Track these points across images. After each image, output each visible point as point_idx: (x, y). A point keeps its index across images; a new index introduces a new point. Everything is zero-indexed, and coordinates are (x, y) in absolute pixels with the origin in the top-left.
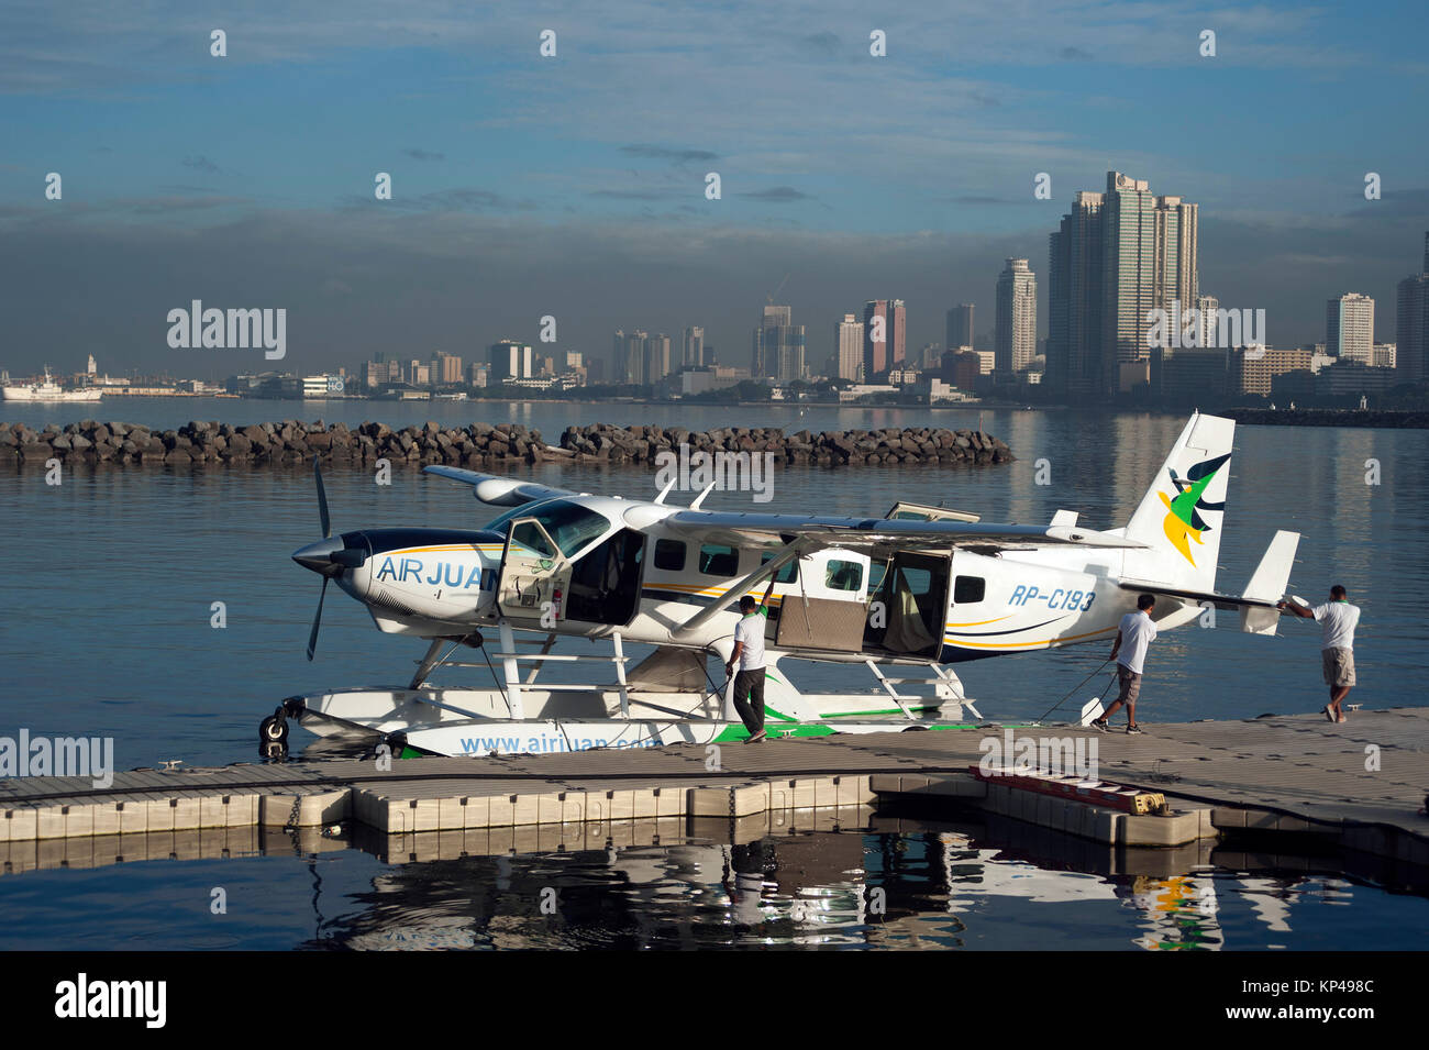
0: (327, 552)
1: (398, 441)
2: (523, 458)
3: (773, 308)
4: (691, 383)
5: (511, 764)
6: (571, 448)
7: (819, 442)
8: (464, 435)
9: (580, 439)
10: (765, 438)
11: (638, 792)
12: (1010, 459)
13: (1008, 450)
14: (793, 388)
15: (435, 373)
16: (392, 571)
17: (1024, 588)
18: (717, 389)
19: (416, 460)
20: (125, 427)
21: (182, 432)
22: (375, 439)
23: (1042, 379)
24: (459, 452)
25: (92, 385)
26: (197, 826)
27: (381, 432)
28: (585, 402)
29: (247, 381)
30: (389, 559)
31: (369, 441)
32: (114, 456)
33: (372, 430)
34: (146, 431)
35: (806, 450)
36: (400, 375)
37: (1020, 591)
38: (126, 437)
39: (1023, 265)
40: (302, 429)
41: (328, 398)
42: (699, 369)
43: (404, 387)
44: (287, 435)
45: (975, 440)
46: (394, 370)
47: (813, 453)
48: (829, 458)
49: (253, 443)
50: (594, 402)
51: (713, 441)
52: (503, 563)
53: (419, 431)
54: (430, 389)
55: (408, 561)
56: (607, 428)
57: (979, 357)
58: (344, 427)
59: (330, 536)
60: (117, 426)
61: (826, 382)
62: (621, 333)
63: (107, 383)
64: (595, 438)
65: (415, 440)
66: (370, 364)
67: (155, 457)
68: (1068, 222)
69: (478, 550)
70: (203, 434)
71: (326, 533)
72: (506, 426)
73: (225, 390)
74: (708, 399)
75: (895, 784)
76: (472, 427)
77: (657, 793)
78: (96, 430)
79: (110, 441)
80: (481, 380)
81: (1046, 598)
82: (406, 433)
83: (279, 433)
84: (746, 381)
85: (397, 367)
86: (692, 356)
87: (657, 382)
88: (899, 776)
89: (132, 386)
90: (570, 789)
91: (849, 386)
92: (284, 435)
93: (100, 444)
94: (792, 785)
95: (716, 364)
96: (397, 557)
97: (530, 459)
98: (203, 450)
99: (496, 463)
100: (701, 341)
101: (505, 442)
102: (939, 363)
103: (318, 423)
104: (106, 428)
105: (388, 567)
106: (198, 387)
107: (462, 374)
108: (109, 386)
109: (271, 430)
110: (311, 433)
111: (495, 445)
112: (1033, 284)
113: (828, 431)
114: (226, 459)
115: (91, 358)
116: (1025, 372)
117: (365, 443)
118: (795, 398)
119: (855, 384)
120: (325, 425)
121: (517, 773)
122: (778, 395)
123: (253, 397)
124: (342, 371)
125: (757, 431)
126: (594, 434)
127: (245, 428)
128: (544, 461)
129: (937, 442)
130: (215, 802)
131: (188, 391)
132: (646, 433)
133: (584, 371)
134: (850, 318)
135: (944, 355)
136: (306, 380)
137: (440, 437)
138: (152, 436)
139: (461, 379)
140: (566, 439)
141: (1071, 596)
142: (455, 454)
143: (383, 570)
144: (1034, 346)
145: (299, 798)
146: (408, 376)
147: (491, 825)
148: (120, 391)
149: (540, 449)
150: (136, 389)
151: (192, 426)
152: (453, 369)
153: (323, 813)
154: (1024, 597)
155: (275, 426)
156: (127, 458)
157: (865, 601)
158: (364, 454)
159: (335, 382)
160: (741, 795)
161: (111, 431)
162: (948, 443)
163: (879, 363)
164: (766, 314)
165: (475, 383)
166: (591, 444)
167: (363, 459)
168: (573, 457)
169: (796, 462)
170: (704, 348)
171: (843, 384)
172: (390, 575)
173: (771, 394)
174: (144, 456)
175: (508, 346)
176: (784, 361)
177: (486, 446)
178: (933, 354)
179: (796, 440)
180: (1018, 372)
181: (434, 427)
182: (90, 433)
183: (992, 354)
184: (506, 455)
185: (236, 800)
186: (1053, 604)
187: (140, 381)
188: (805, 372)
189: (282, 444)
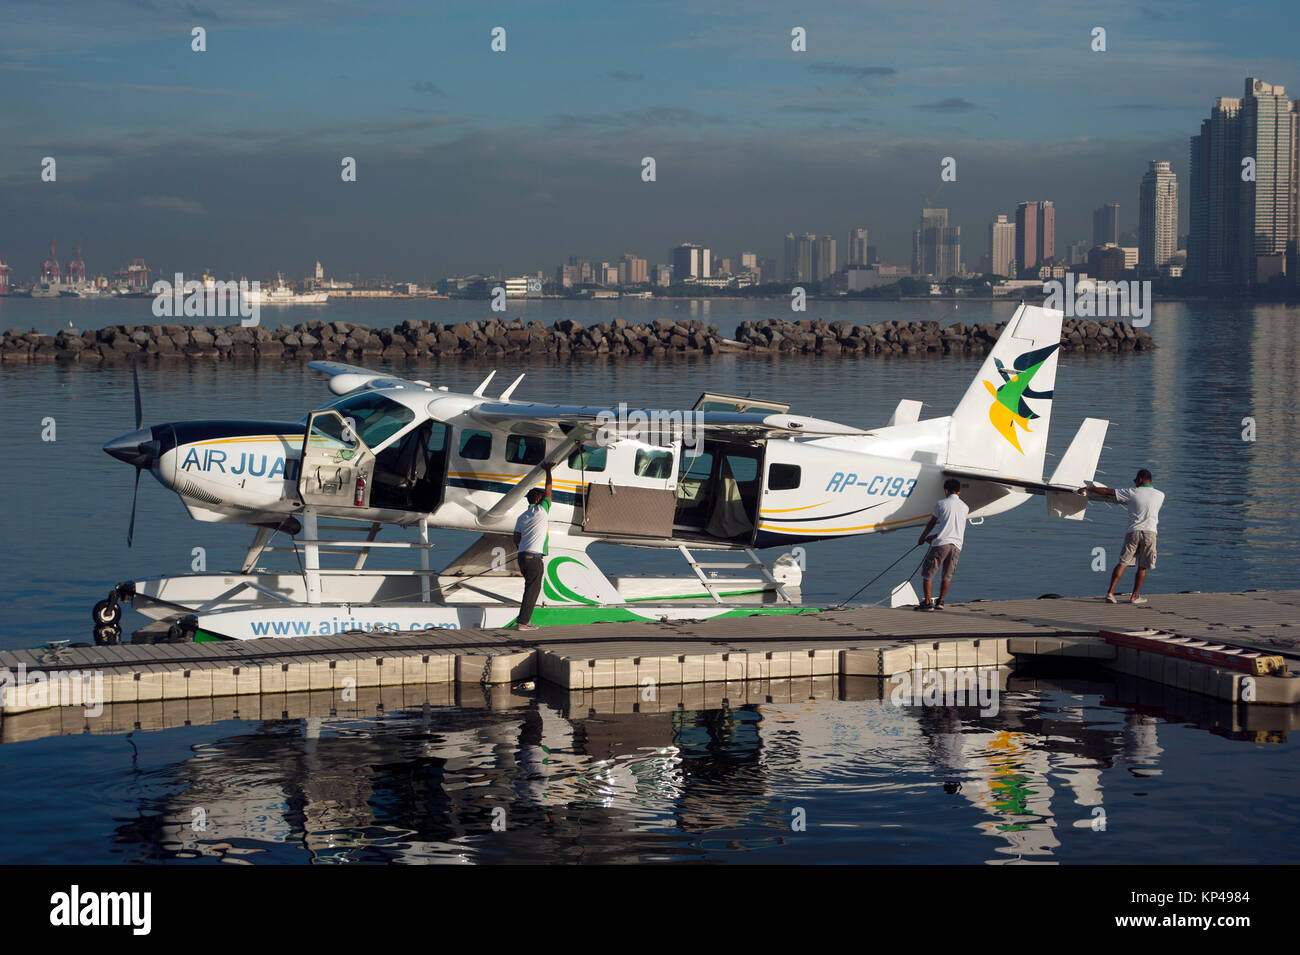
0: (135, 444)
1: (589, 337)
2: (702, 351)
3: (929, 210)
4: (856, 281)
5: (680, 629)
6: (744, 341)
7: (973, 333)
8: (648, 330)
9: (753, 333)
10: (923, 330)
11: (794, 654)
12: (1151, 348)
13: (1150, 339)
14: (950, 283)
15: (623, 275)
16: (197, 461)
17: (842, 475)
18: (880, 285)
19: (605, 353)
20: (347, 326)
21: (398, 330)
22: (568, 334)
23: (1183, 272)
24: (644, 346)
25: (319, 288)
26: (400, 682)
27: (574, 328)
28: (758, 299)
29: (456, 283)
30: (193, 450)
31: (562, 336)
32: (338, 352)
33: (566, 327)
34: (366, 330)
35: (960, 340)
36: (591, 277)
37: (838, 478)
38: (348, 335)
39: (1165, 166)
40: (503, 326)
41: (529, 298)
42: (863, 268)
43: (596, 287)
44: (490, 331)
45: (1118, 329)
46: (586, 271)
47: (968, 344)
48: (982, 348)
49: (459, 339)
50: (767, 299)
51: (874, 334)
52: (304, 454)
53: (607, 326)
54: (619, 288)
55: (212, 451)
56: (778, 322)
57: (1124, 253)
58: (540, 323)
59: (141, 428)
60: (340, 325)
61: (980, 279)
62: (791, 236)
63: (334, 286)
64: (766, 332)
65: (604, 335)
66: (565, 266)
67: (375, 352)
68: (1207, 126)
69: (283, 441)
70: (415, 331)
71: (138, 427)
72: (685, 321)
73: (436, 292)
74: (871, 295)
75: (1031, 646)
76: (655, 323)
77: (811, 654)
78: (322, 328)
79: (334, 338)
80: (665, 279)
81: (866, 484)
82: (596, 329)
83: (483, 330)
84: (906, 278)
85: (588, 269)
86: (856, 255)
87: (825, 280)
88: (1034, 640)
89: (355, 289)
90: (733, 650)
91: (1002, 282)
92: (487, 331)
93: (325, 341)
94: (936, 647)
95: (878, 263)
96: (201, 447)
97: (708, 351)
98: (416, 345)
99: (678, 355)
100: (865, 241)
101: (685, 336)
102: (1086, 259)
103: (517, 321)
104: (330, 327)
105: (192, 458)
106: (413, 289)
107: (648, 274)
108: (334, 289)
109: (475, 327)
110: (512, 330)
111: (676, 339)
112: (1174, 184)
113: (981, 323)
114: (437, 354)
115: (319, 265)
116: (1166, 266)
117: (559, 338)
118: (951, 293)
119: (1007, 279)
120: (524, 322)
121: (685, 636)
122: (936, 291)
123: (461, 298)
124: (540, 273)
125: (915, 324)
126: (766, 328)
127: (452, 326)
128: (721, 352)
129: (1083, 332)
130: (416, 660)
131: (404, 293)
132: (813, 327)
133: (758, 271)
134: (1002, 219)
135: (1091, 251)
136: (508, 282)
137: (627, 332)
138: (371, 334)
139: (647, 279)
140: (741, 332)
141: (892, 482)
142: (640, 347)
143: (187, 461)
144: (1176, 242)
145: (490, 658)
146: (599, 277)
147: (662, 682)
148: (344, 293)
149: (717, 342)
150: (358, 292)
151: (406, 324)
152: (640, 270)
153: (512, 671)
154: (841, 484)
155: (479, 324)
156: (349, 354)
157: (674, 489)
158: (559, 348)
159: (533, 283)
160: (888, 656)
161: (335, 329)
162: (1093, 333)
163: (1030, 260)
164: (925, 216)
165: (659, 283)
166: (763, 337)
167: (558, 353)
168: (747, 349)
169: (952, 352)
170: (868, 247)
171: (996, 279)
172: (194, 465)
173: (930, 289)
174: (365, 352)
175: (689, 249)
176: (941, 259)
177: (668, 340)
178: (1081, 251)
179: (951, 331)
180: (1160, 266)
181: (621, 324)
182: (316, 331)
183: (1136, 250)
184: (686, 348)
185: (434, 659)
186: (873, 490)
187: (362, 285)
188: (961, 270)
189: (486, 340)
